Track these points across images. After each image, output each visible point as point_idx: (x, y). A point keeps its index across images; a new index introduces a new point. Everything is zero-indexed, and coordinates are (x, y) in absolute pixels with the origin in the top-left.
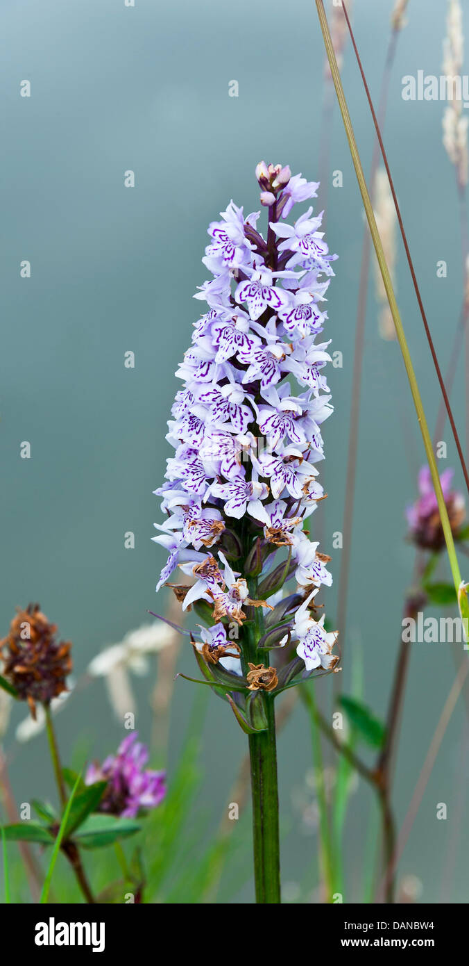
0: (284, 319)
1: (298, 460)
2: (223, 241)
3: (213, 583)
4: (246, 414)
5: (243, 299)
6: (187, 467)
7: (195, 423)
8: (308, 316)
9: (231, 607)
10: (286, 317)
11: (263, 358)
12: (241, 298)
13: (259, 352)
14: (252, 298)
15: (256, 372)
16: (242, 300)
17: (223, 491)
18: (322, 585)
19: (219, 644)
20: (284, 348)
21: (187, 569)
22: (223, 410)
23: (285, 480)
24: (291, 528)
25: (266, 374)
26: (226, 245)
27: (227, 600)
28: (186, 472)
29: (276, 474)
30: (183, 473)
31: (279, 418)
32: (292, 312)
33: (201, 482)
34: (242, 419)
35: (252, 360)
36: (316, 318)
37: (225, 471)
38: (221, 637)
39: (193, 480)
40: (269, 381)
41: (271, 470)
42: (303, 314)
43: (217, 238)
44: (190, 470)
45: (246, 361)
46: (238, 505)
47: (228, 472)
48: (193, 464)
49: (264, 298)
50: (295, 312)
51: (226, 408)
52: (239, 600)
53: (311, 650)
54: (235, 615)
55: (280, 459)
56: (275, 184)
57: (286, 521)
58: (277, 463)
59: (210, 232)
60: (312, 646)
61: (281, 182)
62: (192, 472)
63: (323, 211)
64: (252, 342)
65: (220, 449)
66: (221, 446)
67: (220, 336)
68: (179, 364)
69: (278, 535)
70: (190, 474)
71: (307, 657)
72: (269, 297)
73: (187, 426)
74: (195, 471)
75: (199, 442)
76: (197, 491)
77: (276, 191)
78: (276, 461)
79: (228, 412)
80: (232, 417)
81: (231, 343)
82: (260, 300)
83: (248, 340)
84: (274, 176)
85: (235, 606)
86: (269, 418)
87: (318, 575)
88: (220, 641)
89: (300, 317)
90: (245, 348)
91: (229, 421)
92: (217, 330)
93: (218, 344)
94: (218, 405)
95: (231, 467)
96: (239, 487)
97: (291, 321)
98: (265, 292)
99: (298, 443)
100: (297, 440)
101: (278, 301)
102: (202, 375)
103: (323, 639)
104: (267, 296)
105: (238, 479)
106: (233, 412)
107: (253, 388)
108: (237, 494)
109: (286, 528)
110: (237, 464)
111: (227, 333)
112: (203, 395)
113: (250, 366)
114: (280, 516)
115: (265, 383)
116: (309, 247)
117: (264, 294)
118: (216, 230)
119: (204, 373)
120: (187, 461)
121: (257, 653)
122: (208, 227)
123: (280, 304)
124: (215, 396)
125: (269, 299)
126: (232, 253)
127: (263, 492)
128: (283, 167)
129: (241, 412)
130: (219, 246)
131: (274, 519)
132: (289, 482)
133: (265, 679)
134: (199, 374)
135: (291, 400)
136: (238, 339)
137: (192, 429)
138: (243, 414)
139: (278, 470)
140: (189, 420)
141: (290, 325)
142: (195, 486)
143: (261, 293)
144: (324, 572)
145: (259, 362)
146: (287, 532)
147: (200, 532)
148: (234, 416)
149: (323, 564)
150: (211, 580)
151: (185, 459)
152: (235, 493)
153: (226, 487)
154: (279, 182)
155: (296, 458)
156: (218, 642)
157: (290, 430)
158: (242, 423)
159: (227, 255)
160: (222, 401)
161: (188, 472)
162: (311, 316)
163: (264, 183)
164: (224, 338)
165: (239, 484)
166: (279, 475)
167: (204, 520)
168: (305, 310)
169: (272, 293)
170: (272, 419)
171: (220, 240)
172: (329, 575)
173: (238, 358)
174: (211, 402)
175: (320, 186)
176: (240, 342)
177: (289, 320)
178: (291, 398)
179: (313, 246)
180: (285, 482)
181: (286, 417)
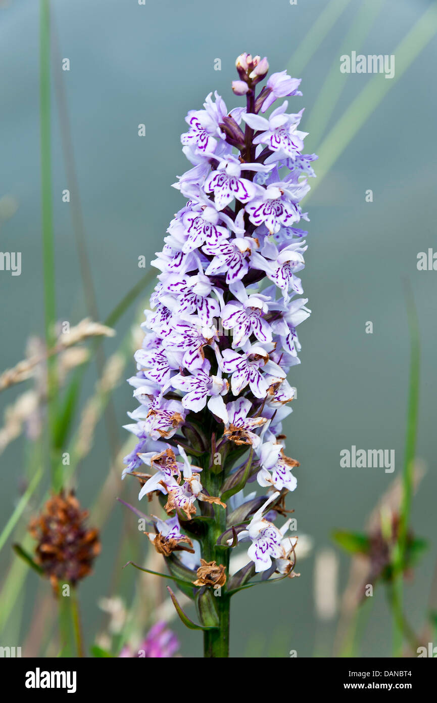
0: (251, 212)
1: (262, 360)
2: (199, 129)
3: (169, 475)
4: (213, 307)
5: (211, 188)
6: (154, 356)
7: (166, 313)
8: (278, 213)
9: (183, 501)
10: (253, 211)
11: (229, 251)
12: (210, 187)
13: (226, 245)
14: (219, 187)
15: (220, 264)
16: (210, 190)
17: (183, 383)
18: (284, 489)
19: (173, 537)
20: (251, 243)
21: (147, 459)
22: (190, 302)
23: (248, 378)
24: (253, 428)
25: (232, 268)
26: (201, 134)
27: (181, 493)
28: (152, 361)
29: (239, 370)
30: (150, 362)
31: (244, 314)
32: (261, 207)
33: (166, 372)
34: (208, 312)
35: (217, 252)
36: (288, 216)
37: (186, 363)
38: (176, 531)
39: (158, 370)
40: (235, 275)
41: (232, 366)
42: (273, 210)
43: (194, 126)
44: (157, 360)
45: (210, 252)
46: (198, 399)
47: (190, 364)
48: (160, 354)
49: (231, 189)
50: (264, 206)
51: (193, 299)
52: (193, 494)
53: (263, 552)
54: (186, 509)
55: (245, 357)
56: (253, 75)
57: (249, 420)
58: (240, 360)
59: (188, 120)
60: (264, 548)
61: (258, 72)
62: (158, 362)
63: (304, 109)
64: (221, 234)
65: (183, 340)
66: (185, 337)
67: (192, 226)
68: (156, 254)
69: (238, 433)
70: (156, 364)
71: (258, 558)
72: (236, 188)
73: (160, 316)
74: (160, 361)
75: (168, 332)
76: (160, 381)
77: (254, 83)
78: (240, 358)
79: (195, 304)
80: (198, 309)
81: (200, 233)
82: (227, 191)
83: (216, 232)
84: (251, 67)
85: (188, 499)
86: (234, 314)
87: (281, 478)
88: (174, 534)
89: (269, 212)
90: (212, 240)
91: (196, 313)
92: (189, 220)
93: (188, 234)
94: (186, 296)
95: (194, 359)
96: (201, 381)
97: (259, 215)
98: (233, 183)
99: (264, 342)
100: (263, 338)
101: (245, 193)
102: (176, 265)
103: (278, 543)
104: (234, 187)
105: (202, 373)
106: (199, 304)
107: (219, 281)
108: (197, 388)
109: (247, 427)
110: (201, 356)
111: (197, 223)
112: (172, 285)
113: (215, 258)
114: (243, 414)
115: (231, 276)
116: (282, 142)
117: (232, 186)
118: (193, 118)
119: (178, 263)
120: (155, 351)
121: (214, 550)
122: (187, 115)
123: (246, 196)
124: (183, 286)
125: (236, 191)
126: (205, 141)
127: (223, 388)
128: (261, 59)
129: (207, 304)
130: (194, 134)
131: (238, 417)
132: (252, 381)
133: (213, 576)
134: (173, 264)
135: (260, 298)
136: (207, 230)
137: (164, 319)
138: (209, 307)
139: (240, 366)
140: (162, 310)
141: (258, 219)
142: (159, 376)
143: (229, 184)
144: (288, 476)
145: (224, 254)
146: (249, 432)
147: (159, 422)
148: (201, 309)
149: (289, 468)
150: (168, 471)
151: (153, 348)
152: (196, 386)
153: (188, 379)
154: (256, 74)
155: (261, 357)
156: (172, 535)
157: (256, 328)
158: (208, 317)
159: (201, 144)
160: (190, 292)
161: (155, 361)
162: (282, 213)
163: (241, 73)
164: (195, 228)
165: (201, 378)
166: (242, 372)
167: (165, 411)
168: (276, 206)
169: (240, 185)
170: (238, 315)
171: (196, 129)
172: (294, 481)
173: (204, 249)
174: (179, 292)
175: (301, 83)
176: (208, 233)
177: (257, 214)
178: (260, 295)
179: (286, 141)
180: (248, 380)
181: (254, 314)
